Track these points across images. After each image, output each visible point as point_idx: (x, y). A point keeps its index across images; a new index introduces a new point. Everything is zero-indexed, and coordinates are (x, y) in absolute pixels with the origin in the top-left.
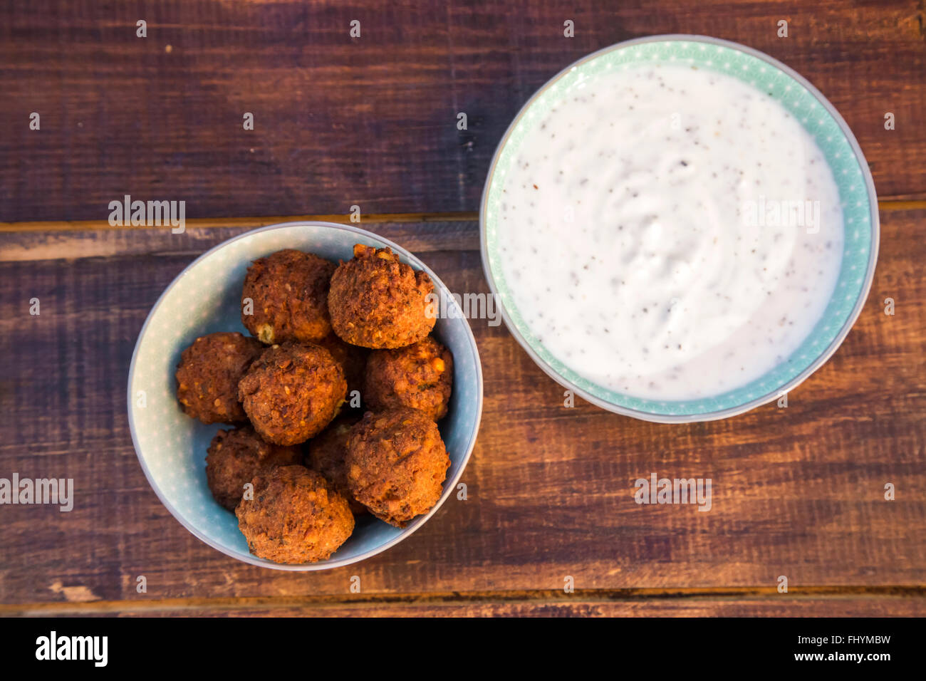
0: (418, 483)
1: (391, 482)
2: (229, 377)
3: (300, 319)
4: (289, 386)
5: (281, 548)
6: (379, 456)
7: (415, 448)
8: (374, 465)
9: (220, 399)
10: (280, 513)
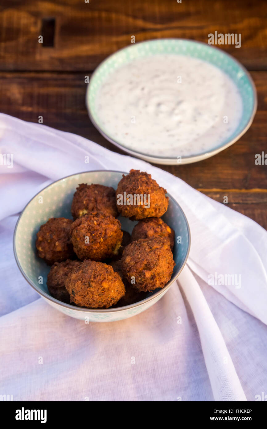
0: (161, 261)
1: (147, 260)
2: (64, 231)
3: (101, 205)
4: (96, 221)
5: (89, 289)
6: (141, 249)
7: (159, 247)
8: (138, 253)
9: (59, 242)
10: (90, 271)
